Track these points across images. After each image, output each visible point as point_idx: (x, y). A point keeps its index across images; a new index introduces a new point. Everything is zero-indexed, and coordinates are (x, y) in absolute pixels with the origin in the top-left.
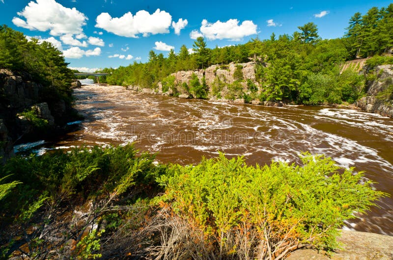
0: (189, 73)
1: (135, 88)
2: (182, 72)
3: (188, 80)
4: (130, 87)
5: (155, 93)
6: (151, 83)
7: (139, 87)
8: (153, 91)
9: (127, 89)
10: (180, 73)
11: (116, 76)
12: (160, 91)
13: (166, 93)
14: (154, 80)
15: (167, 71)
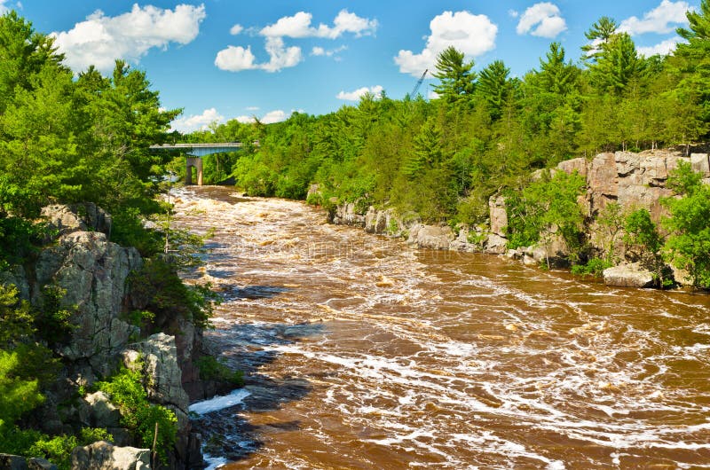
0: (656, 162)
1: (372, 219)
2: (619, 155)
3: (654, 194)
4: (348, 213)
5: (471, 248)
6: (453, 202)
7: (389, 214)
8: (461, 240)
9: (330, 221)
10: (609, 162)
11: (276, 159)
12: (496, 241)
13: (529, 250)
14: (468, 186)
15: (537, 145)
